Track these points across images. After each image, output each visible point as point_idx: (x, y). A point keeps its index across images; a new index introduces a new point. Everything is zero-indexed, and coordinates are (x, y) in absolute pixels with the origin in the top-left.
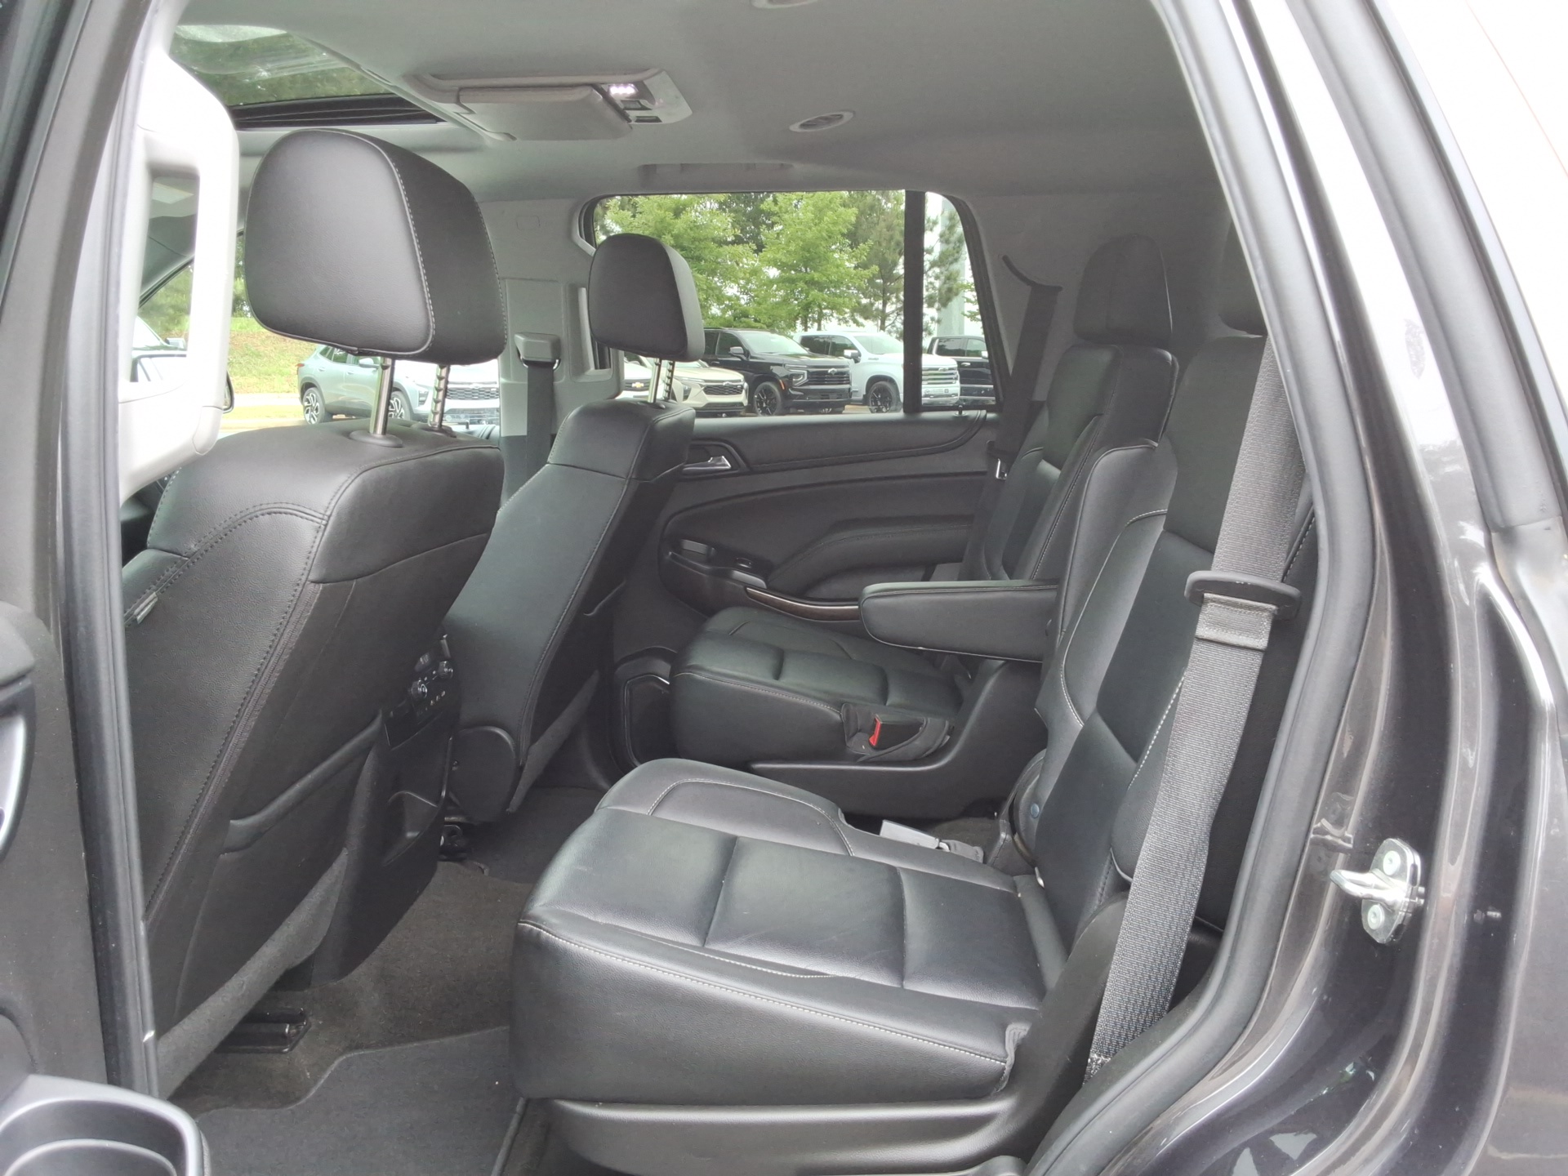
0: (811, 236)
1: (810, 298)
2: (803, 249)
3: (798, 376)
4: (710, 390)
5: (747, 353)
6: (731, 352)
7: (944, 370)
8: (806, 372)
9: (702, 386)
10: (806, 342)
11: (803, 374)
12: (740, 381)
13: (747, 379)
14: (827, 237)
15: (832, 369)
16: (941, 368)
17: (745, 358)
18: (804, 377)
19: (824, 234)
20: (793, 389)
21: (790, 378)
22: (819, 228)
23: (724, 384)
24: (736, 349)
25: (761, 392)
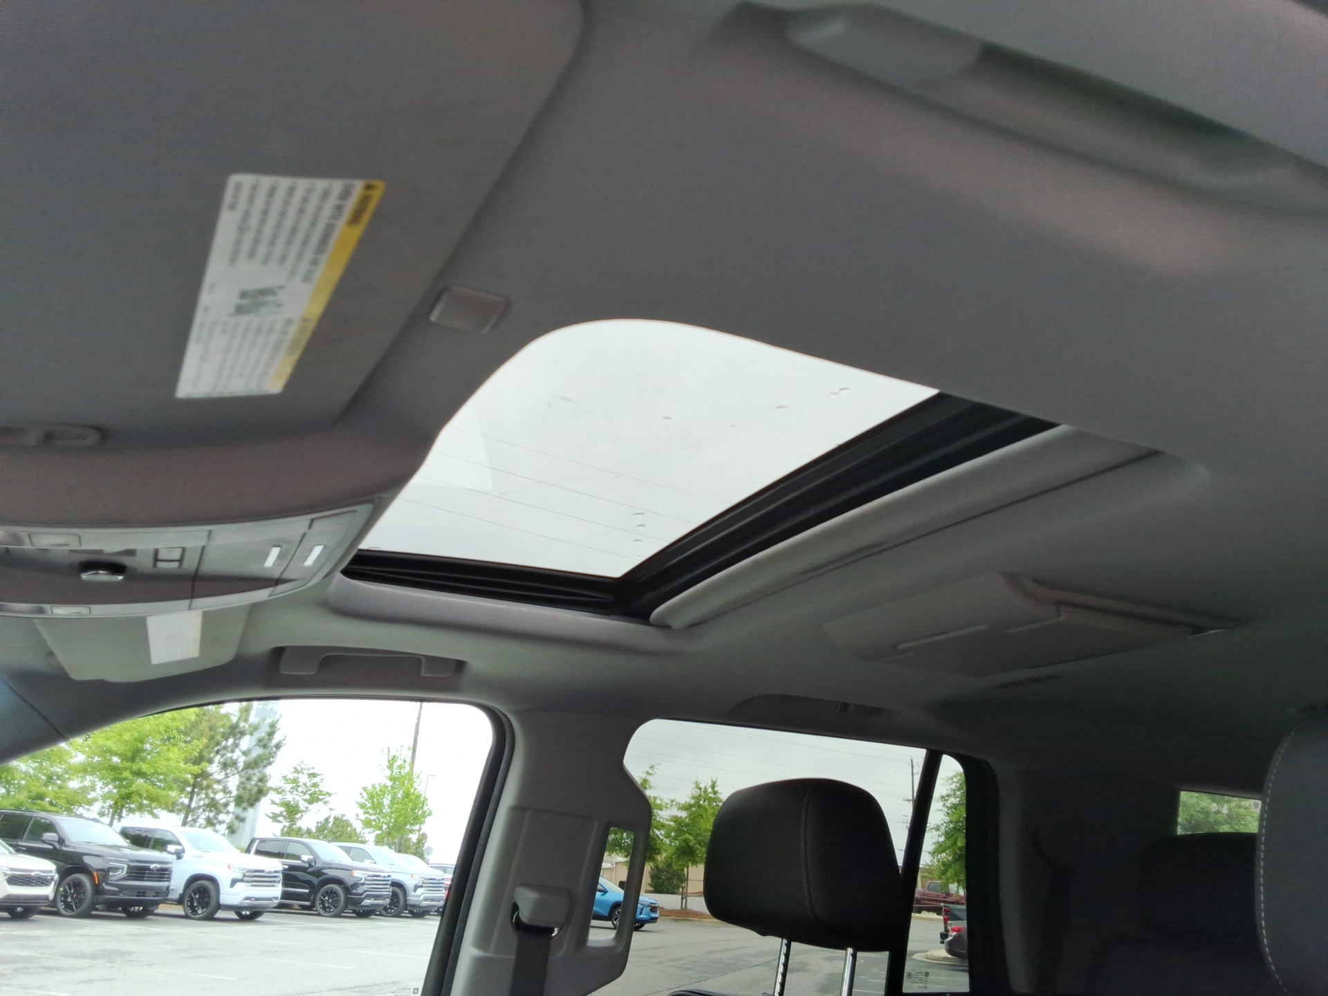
0: (149, 728)
1: (133, 788)
2: (136, 740)
3: (116, 869)
4: (13, 880)
5: (61, 841)
6: (44, 838)
7: (270, 872)
8: (126, 866)
9: (5, 874)
10: (125, 833)
11: (122, 868)
12: (51, 872)
13: (59, 871)
14: (164, 732)
15: (155, 865)
16: (267, 870)
17: (58, 846)
18: (122, 872)
19: (162, 729)
20: (108, 884)
21: (105, 872)
22: (157, 722)
23: (33, 874)
24: (48, 836)
25: (69, 885)
